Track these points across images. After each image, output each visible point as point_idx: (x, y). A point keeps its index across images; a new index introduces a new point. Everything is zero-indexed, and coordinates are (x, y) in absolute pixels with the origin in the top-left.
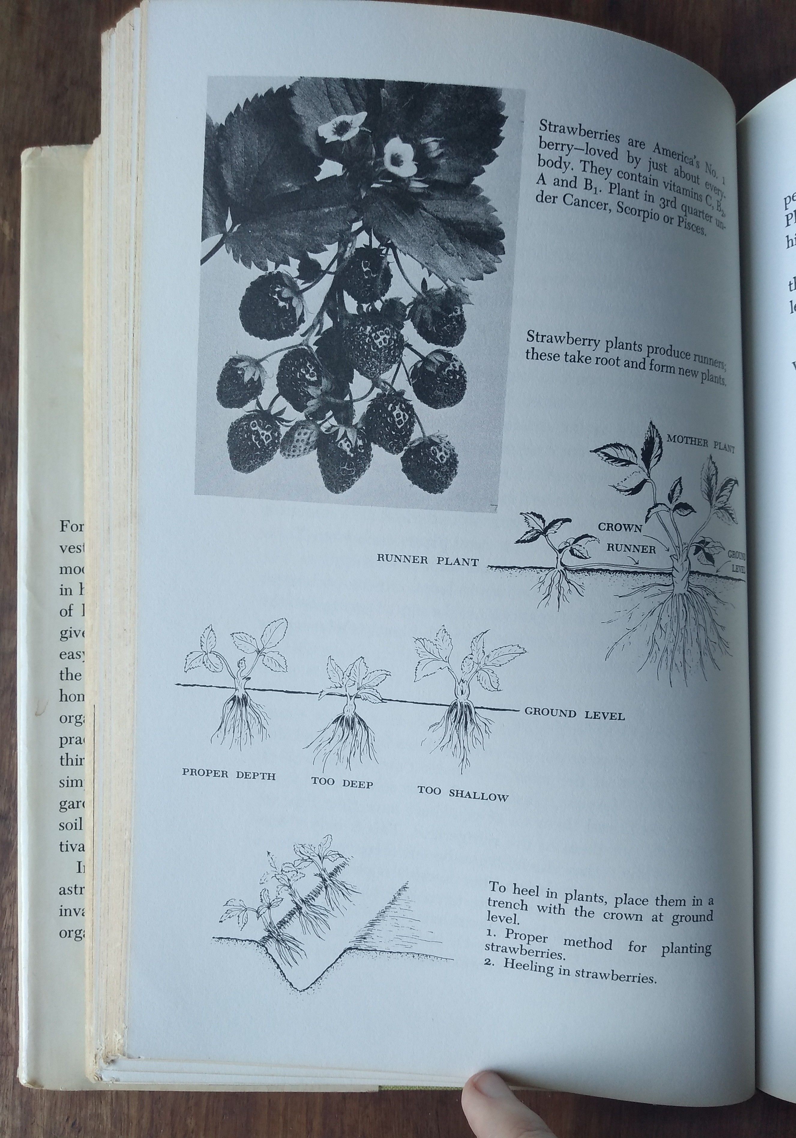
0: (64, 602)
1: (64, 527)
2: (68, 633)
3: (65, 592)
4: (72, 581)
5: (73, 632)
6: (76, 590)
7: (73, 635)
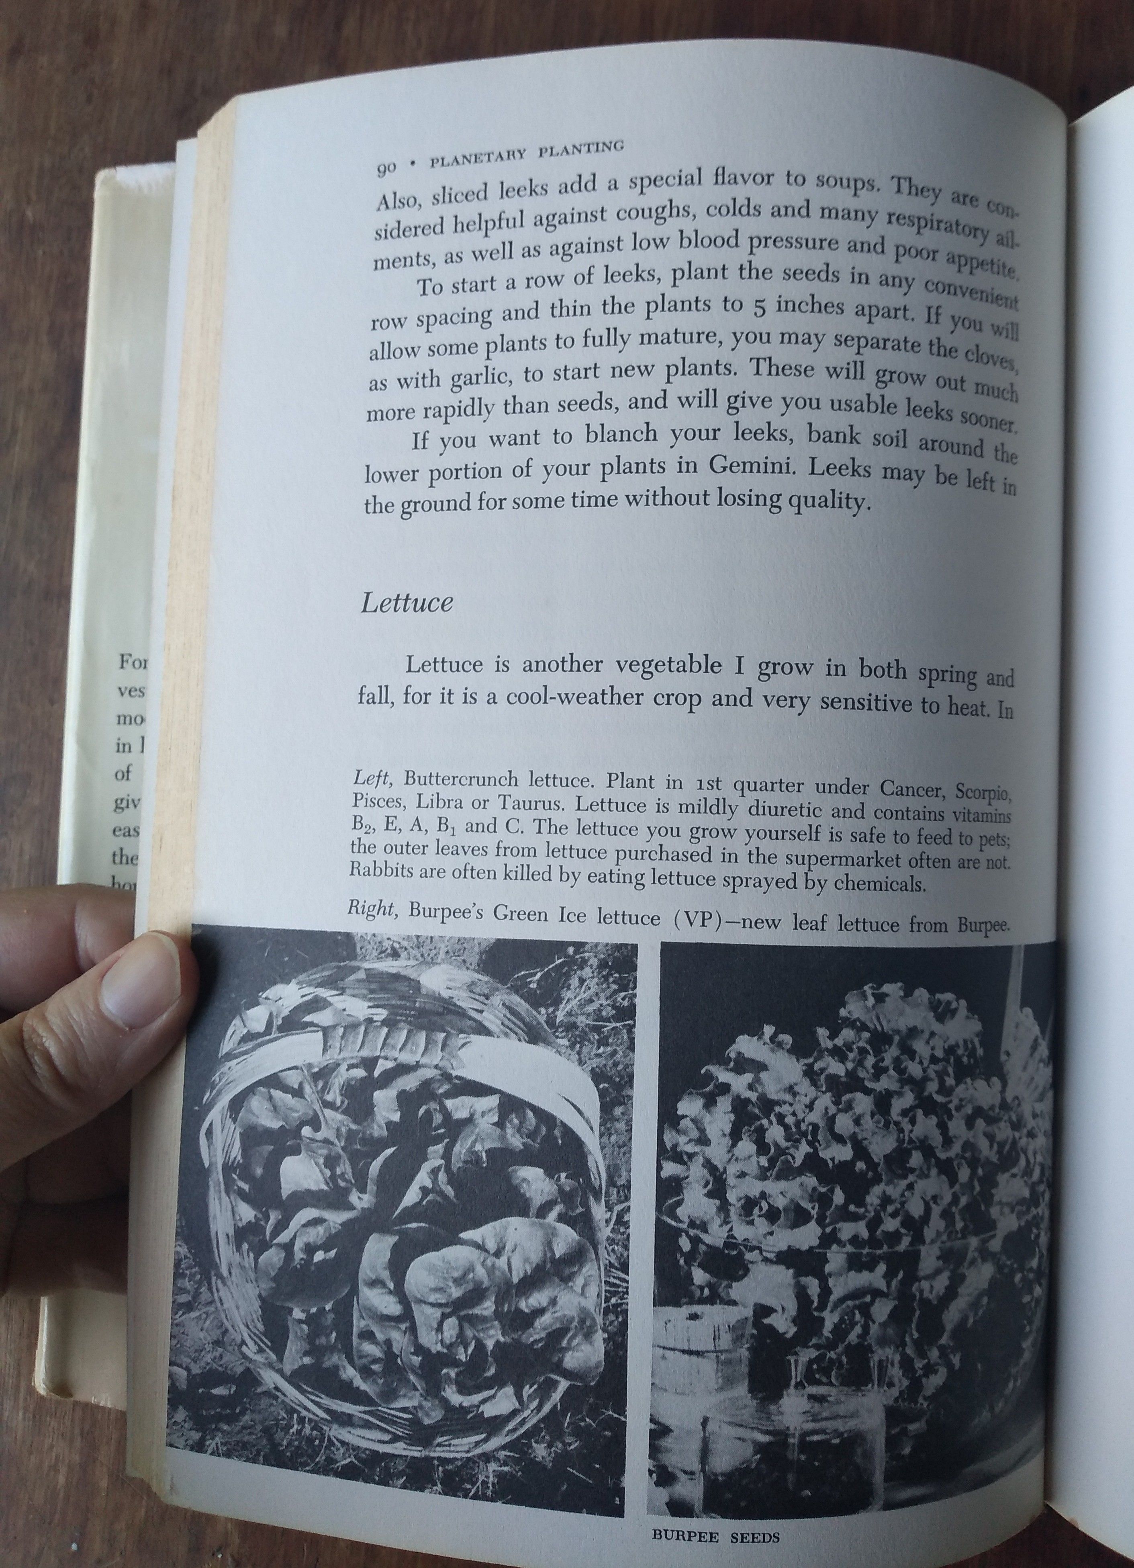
0: (121, 761)
1: (125, 664)
2: (125, 803)
3: (122, 748)
4: (130, 734)
5: (130, 801)
6: (136, 747)
7: (131, 805)
